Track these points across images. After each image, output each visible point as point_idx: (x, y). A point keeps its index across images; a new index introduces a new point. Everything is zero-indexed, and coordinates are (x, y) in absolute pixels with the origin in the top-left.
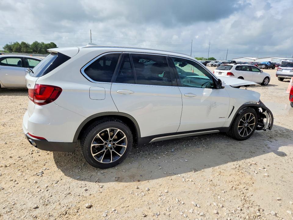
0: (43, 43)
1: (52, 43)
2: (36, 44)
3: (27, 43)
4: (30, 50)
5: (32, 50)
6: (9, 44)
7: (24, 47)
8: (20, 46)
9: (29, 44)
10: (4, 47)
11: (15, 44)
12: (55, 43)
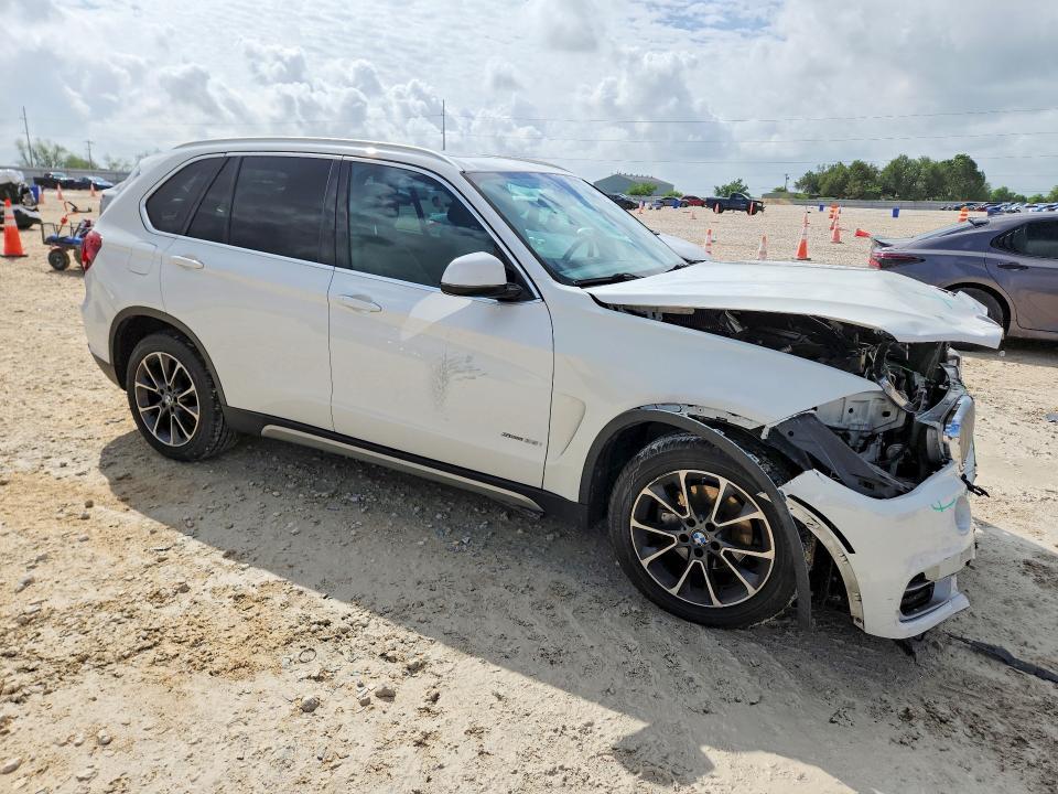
0: (926, 161)
1: (962, 157)
2: (900, 168)
3: (869, 165)
4: (873, 190)
5: (879, 189)
6: (815, 172)
7: (855, 180)
8: (846, 176)
9: (875, 168)
10: (798, 181)
11: (833, 169)
12: (972, 157)
